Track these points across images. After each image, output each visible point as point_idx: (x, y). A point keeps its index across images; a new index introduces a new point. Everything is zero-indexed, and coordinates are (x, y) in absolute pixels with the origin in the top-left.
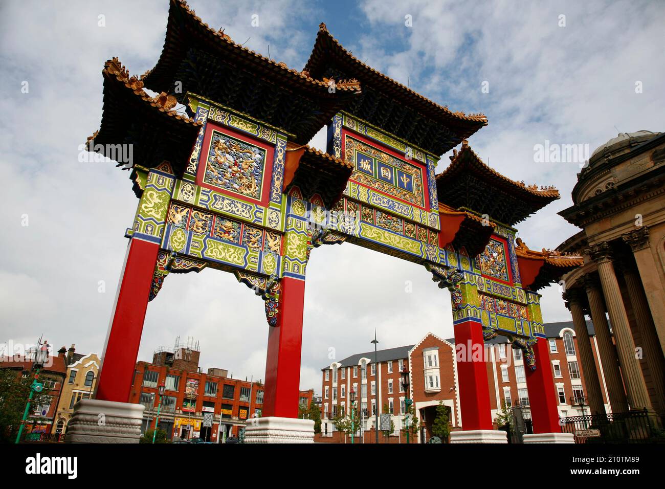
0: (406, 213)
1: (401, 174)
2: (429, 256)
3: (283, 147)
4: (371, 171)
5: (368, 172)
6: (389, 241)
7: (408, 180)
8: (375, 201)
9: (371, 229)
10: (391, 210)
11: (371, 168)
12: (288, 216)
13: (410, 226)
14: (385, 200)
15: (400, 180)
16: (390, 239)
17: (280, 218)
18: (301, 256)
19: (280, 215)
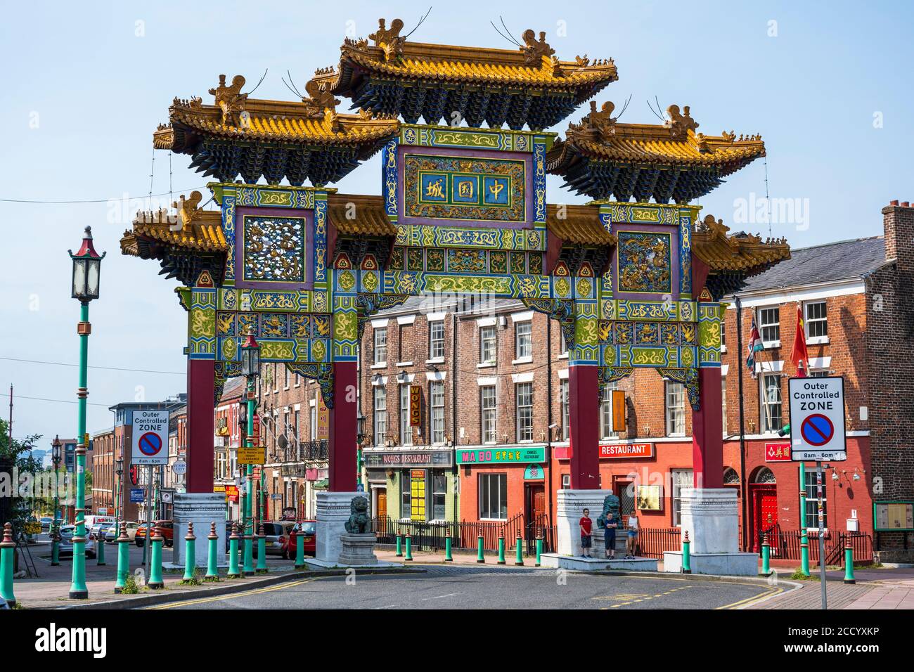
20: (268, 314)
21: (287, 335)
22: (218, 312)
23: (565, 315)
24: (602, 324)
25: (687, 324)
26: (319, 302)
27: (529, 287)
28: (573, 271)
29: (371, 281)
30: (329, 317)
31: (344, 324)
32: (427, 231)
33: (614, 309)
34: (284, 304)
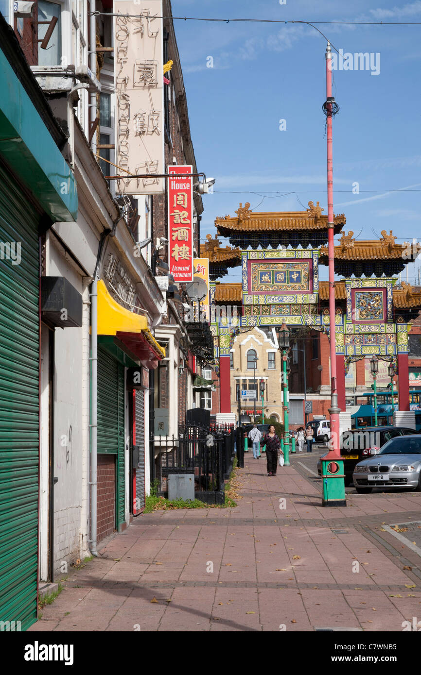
0: (292, 301)
1: (292, 273)
2: (308, 323)
3: (214, 291)
4: (269, 280)
5: (268, 282)
6: (279, 322)
7: (298, 274)
8: (269, 301)
9: (267, 319)
10: (281, 303)
11: (270, 278)
12: (219, 327)
13: (296, 307)
14: (276, 298)
15: (291, 278)
16: (280, 320)
17: (216, 329)
18: (227, 345)
19: (216, 328)
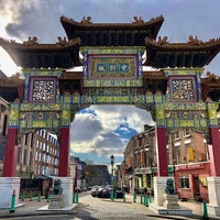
20: (39, 112)
21: (45, 119)
22: (20, 112)
23: (151, 108)
24: (166, 112)
25: (202, 111)
26: (57, 107)
27: (136, 99)
28: (154, 93)
29: (76, 99)
30: (60, 112)
31: (65, 114)
32: (98, 82)
33: (171, 106)
34: (44, 108)
